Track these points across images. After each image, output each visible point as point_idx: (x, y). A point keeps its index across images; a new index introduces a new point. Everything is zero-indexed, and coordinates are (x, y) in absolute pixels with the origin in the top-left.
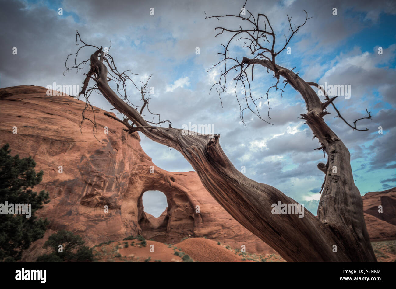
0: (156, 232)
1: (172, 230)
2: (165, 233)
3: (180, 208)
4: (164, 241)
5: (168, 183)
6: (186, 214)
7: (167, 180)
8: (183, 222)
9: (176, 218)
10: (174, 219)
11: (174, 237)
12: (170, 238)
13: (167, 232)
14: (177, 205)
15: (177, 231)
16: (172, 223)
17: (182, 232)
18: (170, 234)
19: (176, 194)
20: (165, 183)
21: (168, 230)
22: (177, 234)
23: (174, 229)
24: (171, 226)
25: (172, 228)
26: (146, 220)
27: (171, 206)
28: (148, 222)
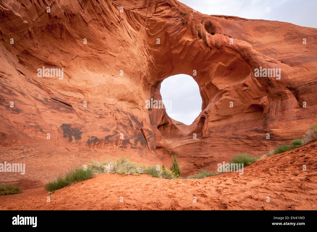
0: (186, 139)
1: (212, 135)
2: (200, 140)
3: (227, 95)
4: (199, 150)
5: (201, 40)
6: (241, 103)
7: (197, 33)
8: (234, 120)
9: (218, 115)
10: (216, 118)
11: (216, 145)
12: (208, 146)
13: (203, 138)
14: (222, 90)
15: (222, 135)
16: (211, 124)
17: (233, 134)
18: (208, 141)
19: (220, 65)
20: (193, 43)
21: (204, 135)
22: (222, 139)
23: (215, 133)
24: (210, 129)
25: (211, 132)
26: (172, 126)
27: (209, 101)
28: (174, 128)
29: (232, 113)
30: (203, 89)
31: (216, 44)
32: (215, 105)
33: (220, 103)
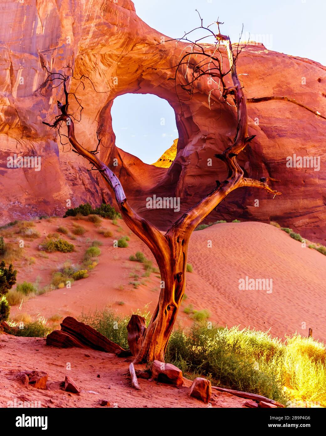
5: (181, 76)
7: (177, 68)
10: (196, 172)
16: (189, 181)
19: (203, 107)
20: (172, 76)
23: (193, 196)
24: (187, 190)
25: (188, 195)
26: (121, 169)
27: (189, 138)
28: (126, 174)
29: (218, 170)
30: (181, 119)
31: (198, 85)
32: (197, 152)
33: (203, 151)
